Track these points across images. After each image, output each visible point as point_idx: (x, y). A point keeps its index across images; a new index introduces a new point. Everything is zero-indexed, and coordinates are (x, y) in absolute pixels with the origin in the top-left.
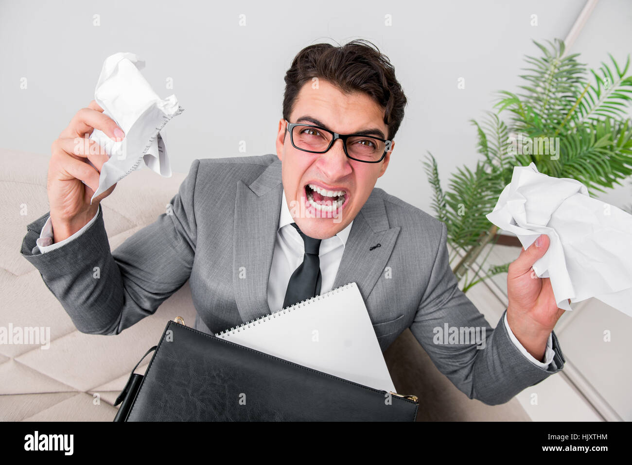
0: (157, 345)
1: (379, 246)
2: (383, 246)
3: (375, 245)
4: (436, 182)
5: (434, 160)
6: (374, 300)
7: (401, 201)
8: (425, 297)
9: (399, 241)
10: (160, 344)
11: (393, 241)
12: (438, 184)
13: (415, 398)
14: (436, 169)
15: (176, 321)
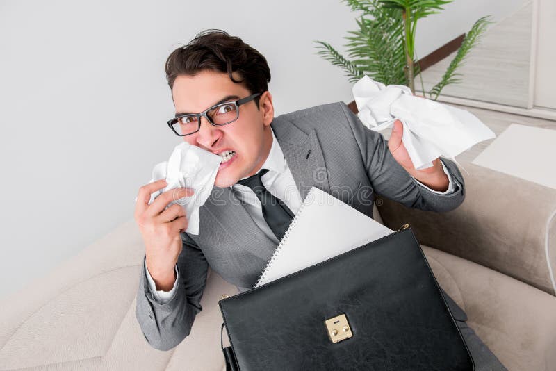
0: (223, 322)
1: (310, 152)
2: (313, 149)
3: (307, 153)
4: (339, 60)
5: (325, 44)
6: (335, 187)
7: (301, 112)
8: (364, 159)
9: (321, 139)
10: (224, 319)
11: (317, 142)
12: (343, 59)
13: (407, 226)
14: (332, 50)
15: (223, 299)
